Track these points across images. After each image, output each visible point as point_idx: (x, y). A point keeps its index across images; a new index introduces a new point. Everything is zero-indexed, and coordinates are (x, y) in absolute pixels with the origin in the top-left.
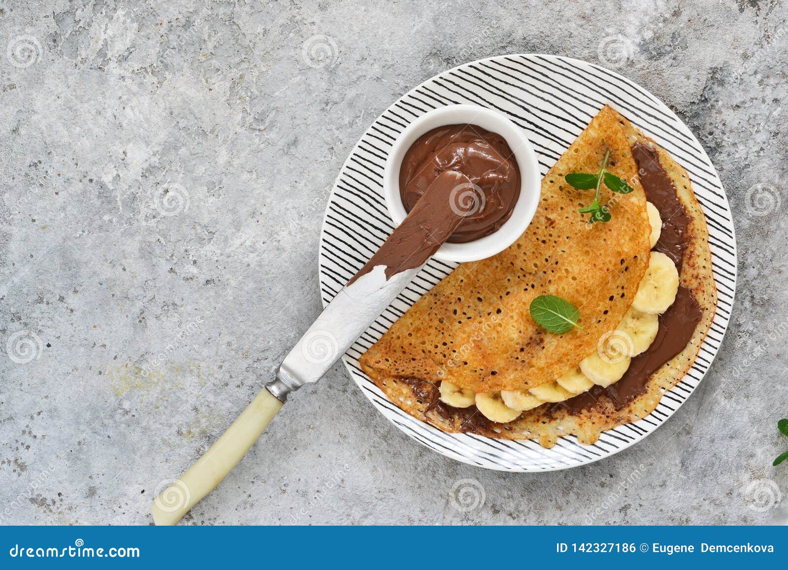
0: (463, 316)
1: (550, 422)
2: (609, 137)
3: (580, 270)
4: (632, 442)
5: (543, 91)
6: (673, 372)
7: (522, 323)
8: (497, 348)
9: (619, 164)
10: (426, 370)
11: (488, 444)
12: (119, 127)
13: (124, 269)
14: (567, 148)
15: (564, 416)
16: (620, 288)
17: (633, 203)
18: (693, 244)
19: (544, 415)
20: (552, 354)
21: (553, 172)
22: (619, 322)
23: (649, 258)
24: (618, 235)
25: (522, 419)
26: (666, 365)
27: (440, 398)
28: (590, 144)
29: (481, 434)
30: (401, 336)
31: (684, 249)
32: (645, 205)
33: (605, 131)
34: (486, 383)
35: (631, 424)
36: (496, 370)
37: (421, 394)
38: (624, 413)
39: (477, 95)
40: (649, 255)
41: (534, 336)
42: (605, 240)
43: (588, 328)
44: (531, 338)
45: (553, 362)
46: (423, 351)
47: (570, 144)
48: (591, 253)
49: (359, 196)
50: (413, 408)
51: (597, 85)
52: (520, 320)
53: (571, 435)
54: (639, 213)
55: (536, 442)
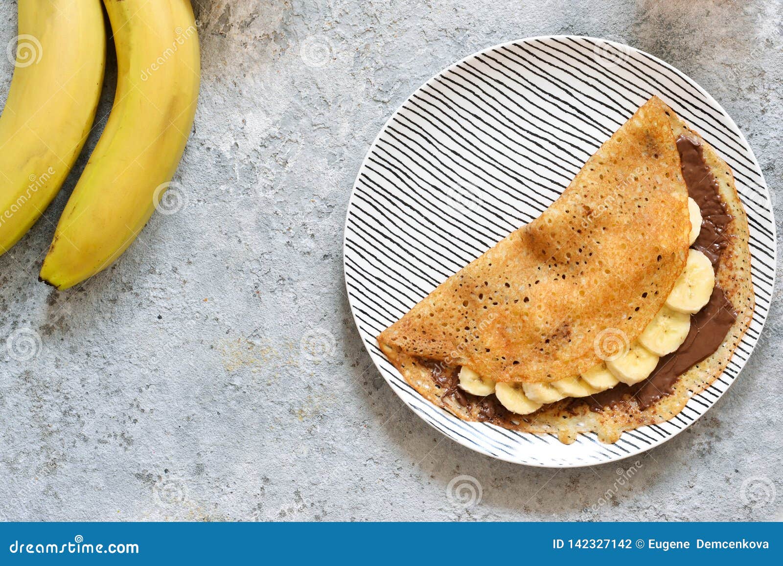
0: (490, 301)
1: (570, 417)
2: (654, 128)
3: (615, 263)
4: (654, 444)
5: (588, 76)
6: (701, 375)
7: (549, 313)
8: (521, 337)
9: (662, 157)
10: (445, 353)
11: (505, 435)
12: (239, 95)
13: (240, 241)
14: (610, 136)
15: (585, 412)
16: (654, 286)
17: (674, 198)
18: (732, 244)
19: (565, 409)
20: (578, 348)
21: (593, 161)
22: (650, 320)
23: (687, 256)
24: (657, 230)
25: (542, 411)
26: (695, 367)
27: (459, 385)
28: (634, 134)
29: (498, 424)
30: (421, 315)
31: (723, 248)
32: (687, 201)
33: (651, 122)
34: (507, 372)
35: (655, 425)
36: (518, 359)
37: (440, 378)
38: (648, 414)
39: (519, 75)
40: (688, 253)
41: (561, 329)
42: (643, 234)
43: (618, 324)
44: (558, 330)
45: (579, 356)
46: (444, 333)
47: (613, 133)
48: (627, 247)
49: (390, 170)
50: (430, 392)
51: (644, 73)
52: (548, 311)
53: (592, 432)
54: (680, 209)
55: (555, 437)
